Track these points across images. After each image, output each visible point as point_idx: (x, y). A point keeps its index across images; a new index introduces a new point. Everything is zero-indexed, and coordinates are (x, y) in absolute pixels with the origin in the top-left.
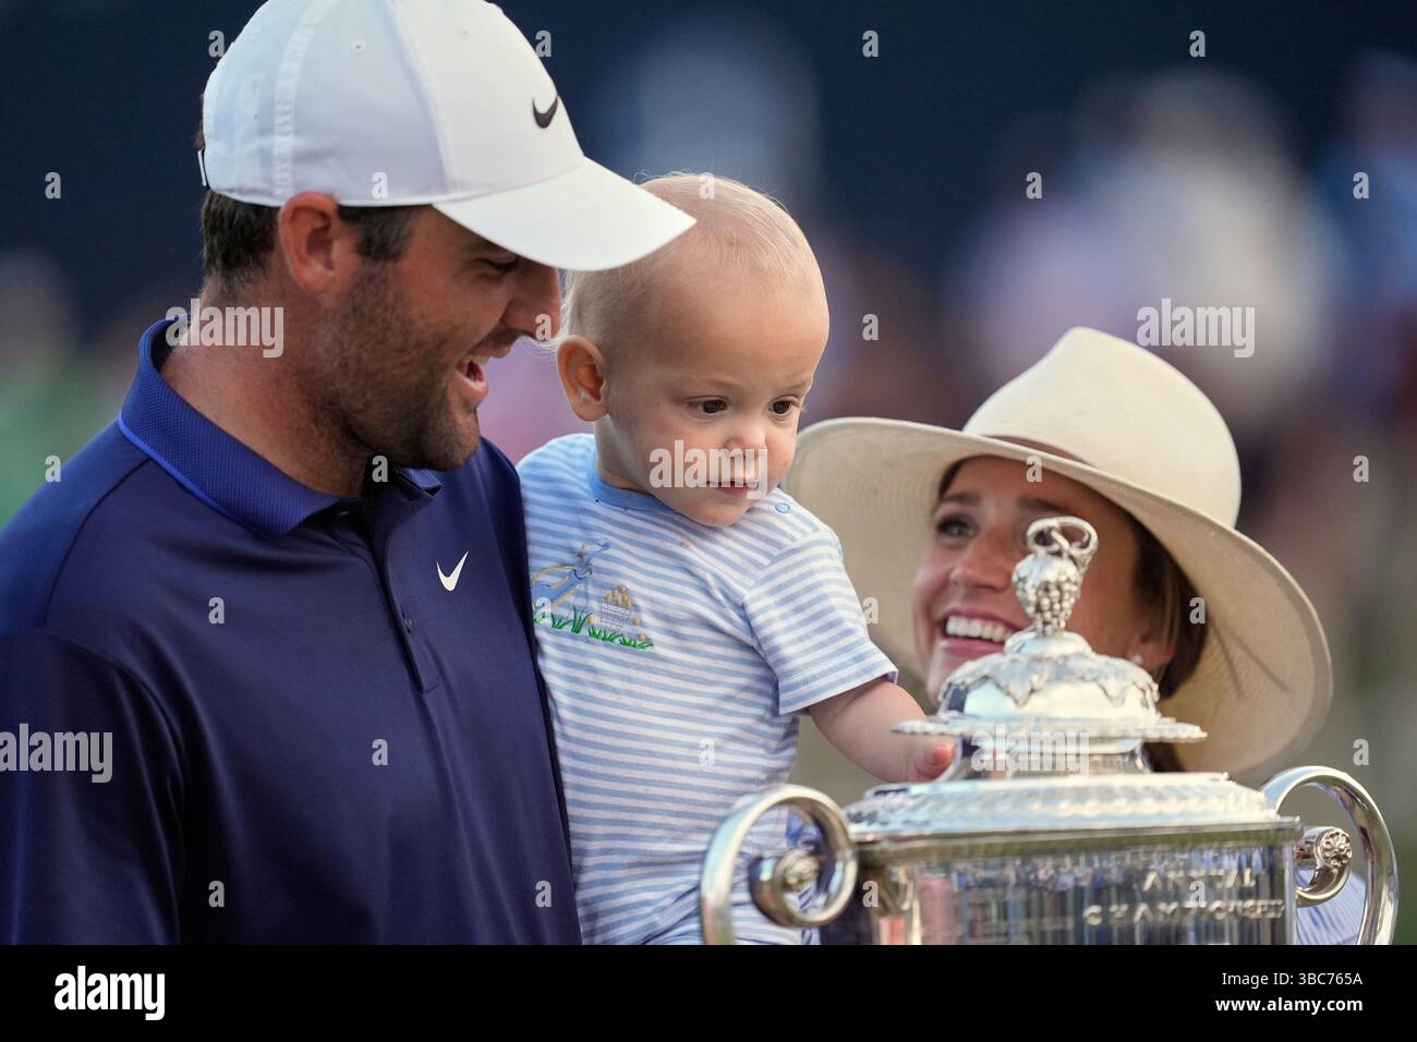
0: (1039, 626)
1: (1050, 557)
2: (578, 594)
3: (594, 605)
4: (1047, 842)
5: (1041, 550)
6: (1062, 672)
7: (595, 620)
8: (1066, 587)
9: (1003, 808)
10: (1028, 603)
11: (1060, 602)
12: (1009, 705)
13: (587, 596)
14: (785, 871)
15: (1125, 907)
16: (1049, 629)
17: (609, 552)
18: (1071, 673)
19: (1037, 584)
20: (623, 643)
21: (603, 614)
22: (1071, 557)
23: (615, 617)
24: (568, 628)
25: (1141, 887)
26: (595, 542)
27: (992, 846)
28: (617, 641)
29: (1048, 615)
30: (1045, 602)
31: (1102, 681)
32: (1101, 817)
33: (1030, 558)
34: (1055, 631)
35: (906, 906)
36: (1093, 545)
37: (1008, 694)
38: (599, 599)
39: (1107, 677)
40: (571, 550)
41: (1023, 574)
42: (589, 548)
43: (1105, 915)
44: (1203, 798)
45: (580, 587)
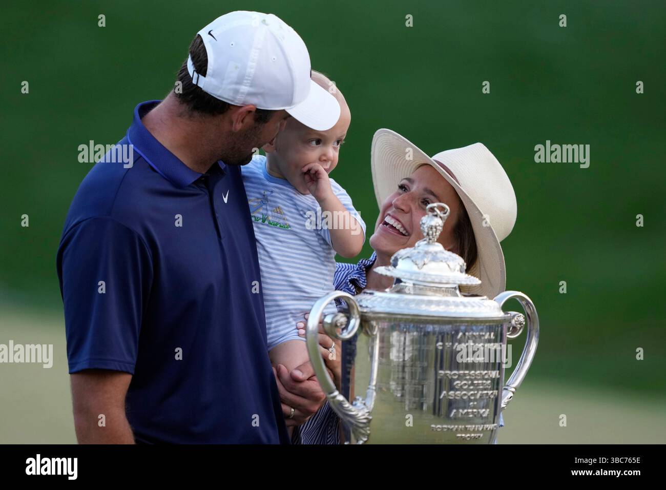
0: (428, 240)
1: (434, 217)
2: (264, 209)
3: (270, 213)
4: (427, 320)
5: (431, 214)
6: (435, 258)
7: (270, 218)
8: (438, 228)
9: (413, 306)
10: (425, 232)
11: (436, 233)
12: (415, 268)
13: (267, 210)
14: (337, 321)
15: (451, 344)
16: (431, 241)
17: (274, 194)
18: (438, 259)
19: (428, 226)
20: (281, 226)
21: (273, 216)
22: (441, 217)
23: (278, 217)
24: (260, 221)
25: (456, 337)
26: (268, 191)
27: (408, 319)
28: (278, 226)
29: (431, 237)
30: (431, 232)
31: (449, 263)
32: (445, 312)
33: (427, 216)
34: (433, 242)
35: (375, 333)
36: (448, 214)
37: (416, 264)
38: (271, 211)
39: (450, 261)
40: (260, 193)
41: (424, 222)
42: (266, 193)
43: (443, 346)
44: (480, 306)
45: (264, 207)
